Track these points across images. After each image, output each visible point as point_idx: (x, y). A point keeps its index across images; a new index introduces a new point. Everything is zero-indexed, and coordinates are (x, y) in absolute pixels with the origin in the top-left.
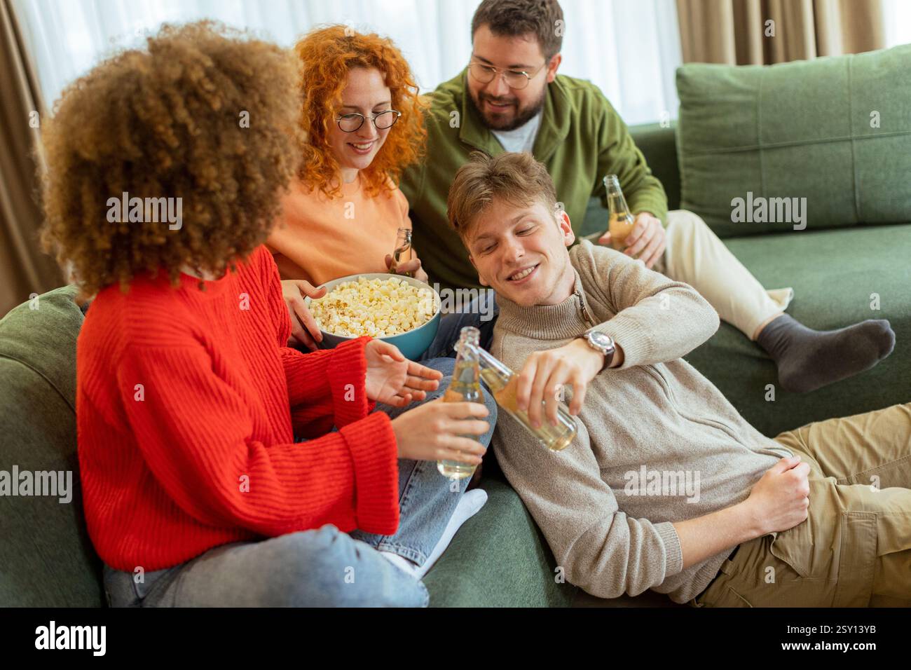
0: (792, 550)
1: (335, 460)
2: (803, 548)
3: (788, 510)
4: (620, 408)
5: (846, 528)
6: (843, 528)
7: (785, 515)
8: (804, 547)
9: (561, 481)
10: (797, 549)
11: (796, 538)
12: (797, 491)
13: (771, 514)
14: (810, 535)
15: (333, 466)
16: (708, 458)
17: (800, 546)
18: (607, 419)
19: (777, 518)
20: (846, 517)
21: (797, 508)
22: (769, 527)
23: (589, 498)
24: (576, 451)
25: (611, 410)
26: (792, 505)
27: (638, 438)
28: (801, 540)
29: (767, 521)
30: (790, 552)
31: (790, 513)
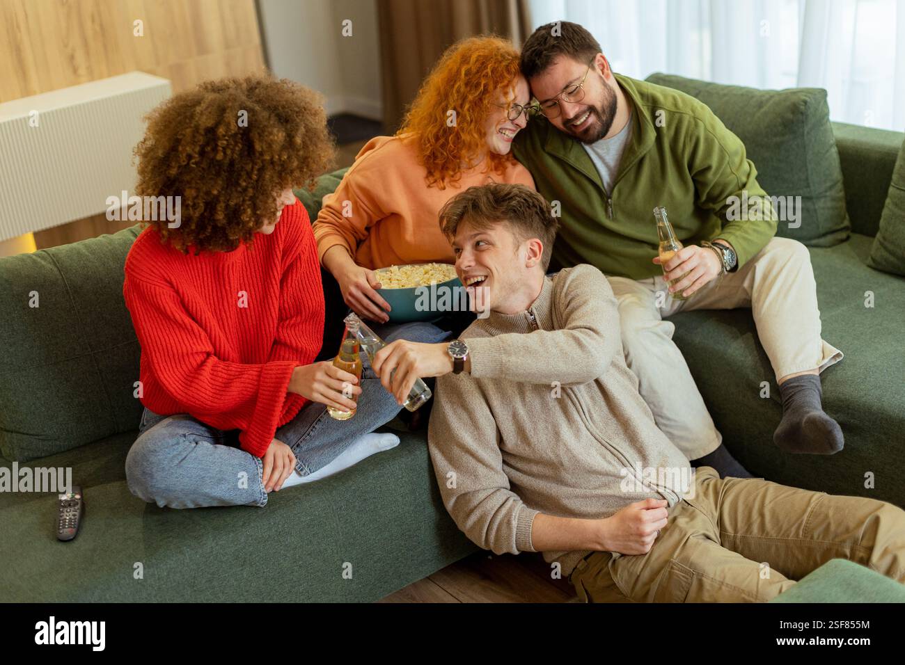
0: (622, 571)
1: (251, 377)
2: (630, 574)
3: (629, 541)
4: (530, 412)
5: (667, 574)
6: (665, 572)
7: (626, 543)
8: (632, 573)
9: (456, 451)
10: (626, 573)
11: (630, 564)
12: (638, 528)
13: (615, 537)
14: (641, 566)
15: (248, 381)
16: (593, 476)
17: (628, 571)
18: (515, 416)
19: (618, 543)
20: (671, 564)
21: (637, 542)
22: (610, 546)
23: (475, 471)
24: (475, 433)
25: (522, 412)
26: (632, 538)
27: (534, 440)
28: (632, 567)
29: (609, 542)
30: (619, 573)
31: (630, 543)
